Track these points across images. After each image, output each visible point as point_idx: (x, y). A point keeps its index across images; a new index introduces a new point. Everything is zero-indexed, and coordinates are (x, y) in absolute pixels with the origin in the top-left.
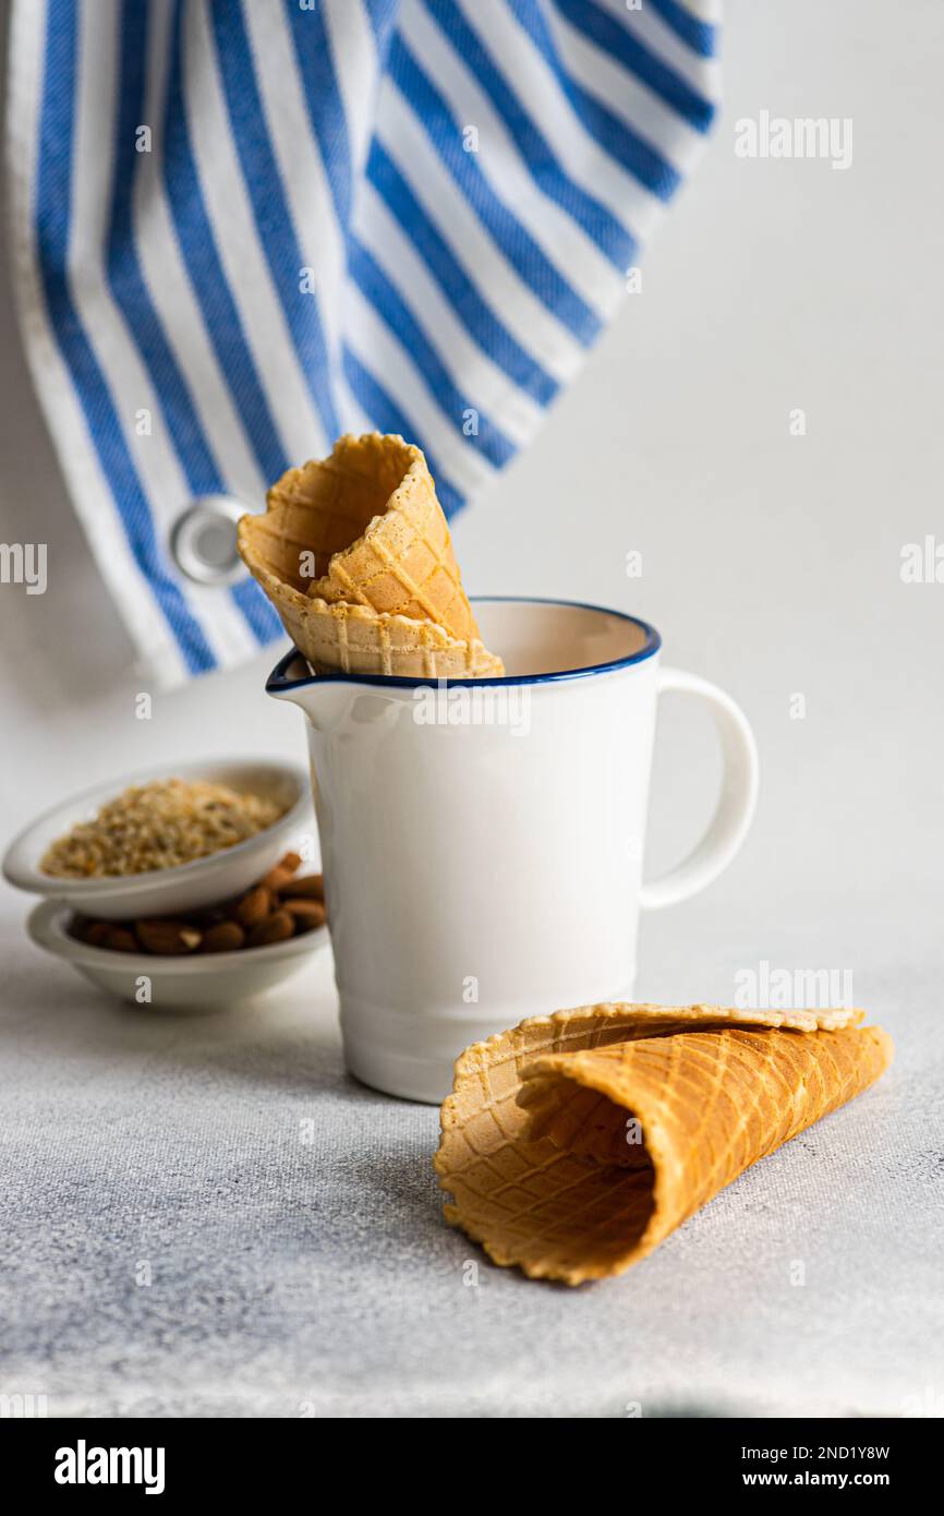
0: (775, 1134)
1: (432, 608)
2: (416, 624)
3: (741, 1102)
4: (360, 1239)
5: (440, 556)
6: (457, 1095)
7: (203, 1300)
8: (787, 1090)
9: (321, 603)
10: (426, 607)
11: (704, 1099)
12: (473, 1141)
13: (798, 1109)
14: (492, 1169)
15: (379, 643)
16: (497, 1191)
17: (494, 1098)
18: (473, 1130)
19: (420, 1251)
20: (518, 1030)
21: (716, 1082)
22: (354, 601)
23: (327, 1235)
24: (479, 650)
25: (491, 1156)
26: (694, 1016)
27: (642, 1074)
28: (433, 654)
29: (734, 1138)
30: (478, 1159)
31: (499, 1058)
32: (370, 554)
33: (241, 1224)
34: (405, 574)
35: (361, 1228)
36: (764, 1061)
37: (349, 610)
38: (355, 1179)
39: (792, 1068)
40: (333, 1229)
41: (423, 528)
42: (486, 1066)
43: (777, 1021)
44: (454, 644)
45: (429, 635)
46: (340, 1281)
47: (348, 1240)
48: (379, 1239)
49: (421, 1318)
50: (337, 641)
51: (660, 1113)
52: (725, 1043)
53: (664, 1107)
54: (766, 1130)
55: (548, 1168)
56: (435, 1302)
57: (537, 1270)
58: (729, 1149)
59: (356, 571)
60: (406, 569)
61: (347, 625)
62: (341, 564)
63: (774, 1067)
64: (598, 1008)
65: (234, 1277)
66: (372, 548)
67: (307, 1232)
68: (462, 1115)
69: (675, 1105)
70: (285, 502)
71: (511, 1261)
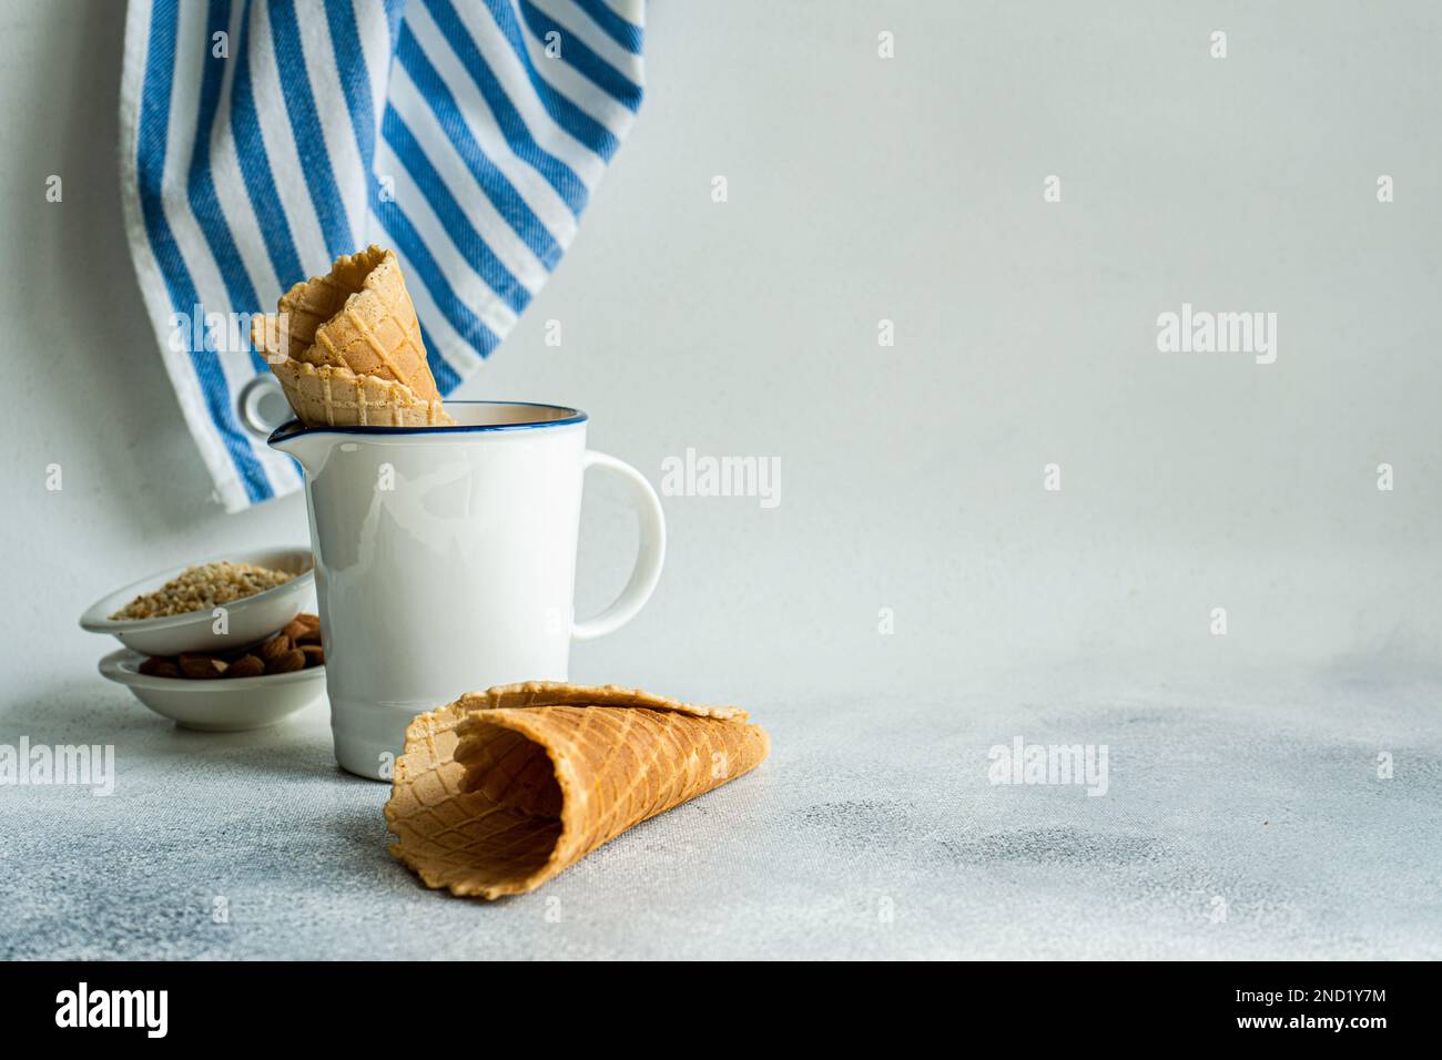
0: (671, 788)
1: (400, 373)
2: (387, 384)
3: (642, 755)
4: (315, 871)
5: (408, 332)
6: (407, 756)
7: (164, 914)
8: (681, 755)
9: (310, 366)
10: (396, 372)
11: (609, 747)
12: (418, 794)
13: (691, 773)
14: (434, 816)
15: (357, 401)
16: (437, 834)
17: (439, 761)
18: (421, 785)
19: (365, 879)
20: (459, 704)
21: (621, 737)
22: (336, 364)
23: (289, 869)
24: (439, 410)
25: (435, 807)
26: (606, 693)
27: (555, 722)
28: (401, 409)
29: (635, 783)
30: (423, 809)
31: (443, 726)
32: (348, 324)
33: (218, 861)
34: (377, 341)
35: (319, 863)
36: (663, 729)
37: (332, 372)
38: (323, 830)
39: (686, 737)
40: (295, 864)
41: (393, 308)
42: (432, 733)
43: (676, 704)
44: (418, 402)
45: (396, 393)
46: (290, 900)
47: (304, 871)
48: (332, 871)
49: (354, 926)
50: (323, 399)
51: (568, 749)
52: (631, 715)
53: (573, 747)
54: (664, 782)
55: (483, 819)
56: (369, 915)
57: (461, 889)
58: (630, 790)
59: (337, 339)
60: (377, 338)
61: (331, 385)
62: (325, 332)
63: (671, 735)
64: (526, 685)
65: (198, 898)
66: (350, 319)
67: (272, 866)
68: (411, 773)
69: (582, 747)
70: (293, 308)
71: (441, 884)
